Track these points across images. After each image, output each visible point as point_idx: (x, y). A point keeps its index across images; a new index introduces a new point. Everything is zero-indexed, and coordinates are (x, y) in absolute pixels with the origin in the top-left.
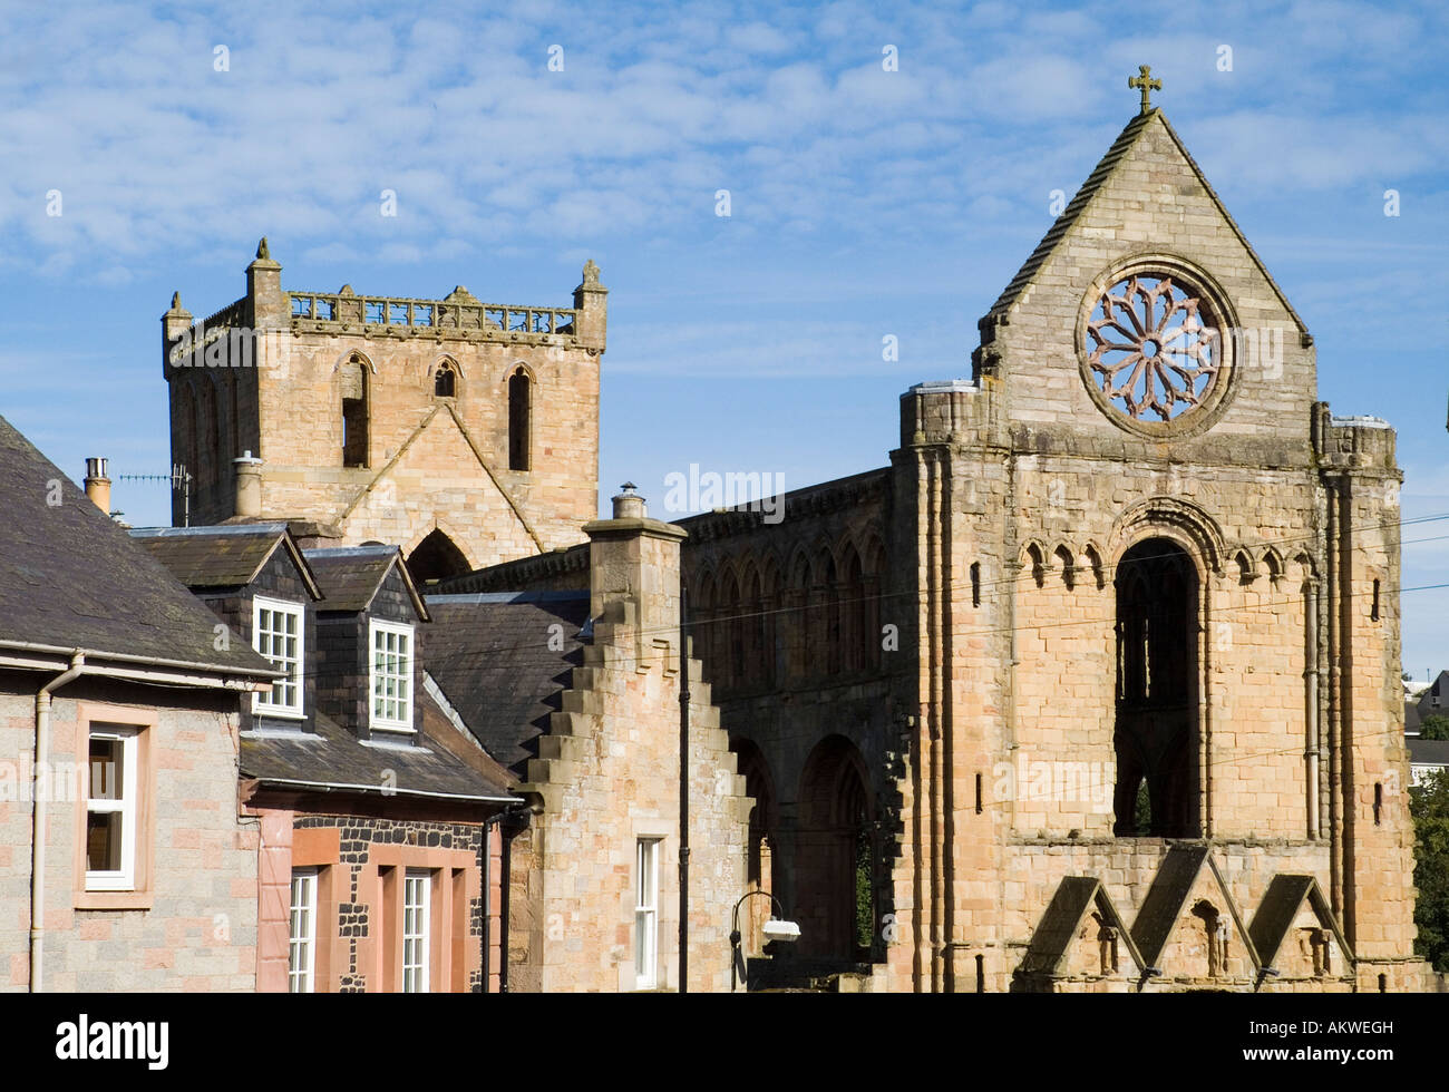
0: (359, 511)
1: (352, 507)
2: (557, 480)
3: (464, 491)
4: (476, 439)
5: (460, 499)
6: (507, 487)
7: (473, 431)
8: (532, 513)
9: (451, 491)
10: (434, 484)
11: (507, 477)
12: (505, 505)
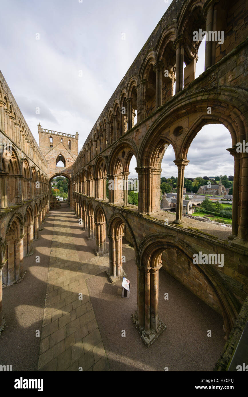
0: (52, 151)
1: (51, 151)
2: (74, 151)
3: (64, 151)
4: (65, 146)
5: (63, 151)
6: (68, 151)
7: (64, 145)
8: (71, 153)
9: (62, 150)
10: (60, 150)
11: (69, 150)
12: (68, 152)
